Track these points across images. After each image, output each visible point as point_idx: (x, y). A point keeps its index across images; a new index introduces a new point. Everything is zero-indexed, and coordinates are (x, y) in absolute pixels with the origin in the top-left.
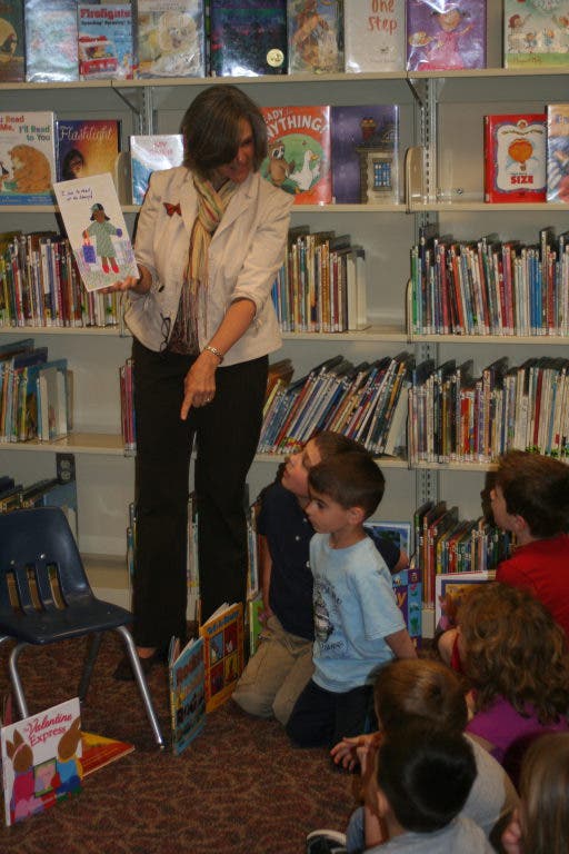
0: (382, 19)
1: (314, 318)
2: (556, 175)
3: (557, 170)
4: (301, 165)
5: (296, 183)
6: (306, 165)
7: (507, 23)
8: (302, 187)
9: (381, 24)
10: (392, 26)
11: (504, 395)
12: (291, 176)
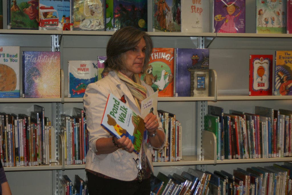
0: (196, 7)
1: (168, 154)
2: (279, 83)
3: (279, 81)
4: (160, 77)
5: (157, 86)
6: (162, 78)
7: (258, 13)
8: (160, 88)
9: (196, 10)
10: (200, 11)
11: (255, 187)
12: (155, 83)
